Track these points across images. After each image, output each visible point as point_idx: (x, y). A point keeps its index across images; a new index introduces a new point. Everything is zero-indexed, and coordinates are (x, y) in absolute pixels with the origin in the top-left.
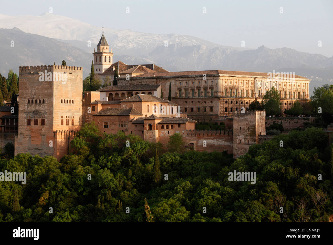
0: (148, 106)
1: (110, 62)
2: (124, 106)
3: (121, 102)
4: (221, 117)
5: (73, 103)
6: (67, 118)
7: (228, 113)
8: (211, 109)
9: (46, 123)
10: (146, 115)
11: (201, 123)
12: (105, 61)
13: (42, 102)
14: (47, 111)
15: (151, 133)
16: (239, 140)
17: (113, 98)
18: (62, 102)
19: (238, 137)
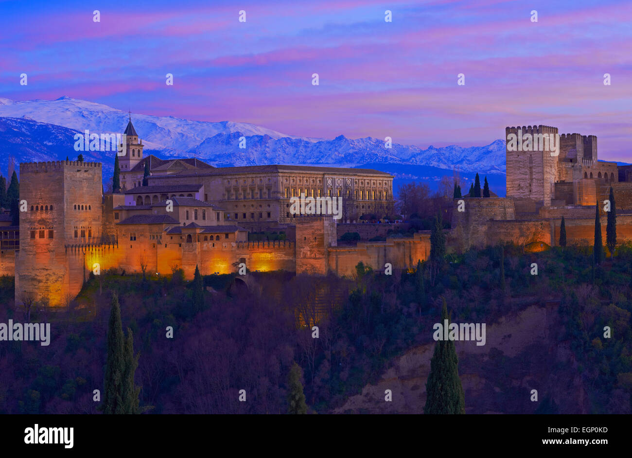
0: (187, 212)
1: (139, 156)
2: (156, 212)
3: (152, 207)
4: (281, 224)
5: (90, 209)
6: (83, 229)
7: (289, 219)
8: (269, 214)
9: (55, 235)
10: (184, 224)
11: (255, 233)
12: (134, 155)
13: (49, 208)
14: (56, 220)
15: (191, 247)
16: (303, 253)
17: (142, 203)
18: (75, 208)
19: (302, 249)
